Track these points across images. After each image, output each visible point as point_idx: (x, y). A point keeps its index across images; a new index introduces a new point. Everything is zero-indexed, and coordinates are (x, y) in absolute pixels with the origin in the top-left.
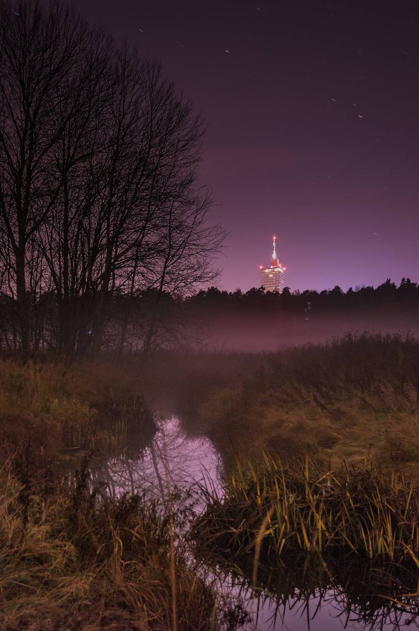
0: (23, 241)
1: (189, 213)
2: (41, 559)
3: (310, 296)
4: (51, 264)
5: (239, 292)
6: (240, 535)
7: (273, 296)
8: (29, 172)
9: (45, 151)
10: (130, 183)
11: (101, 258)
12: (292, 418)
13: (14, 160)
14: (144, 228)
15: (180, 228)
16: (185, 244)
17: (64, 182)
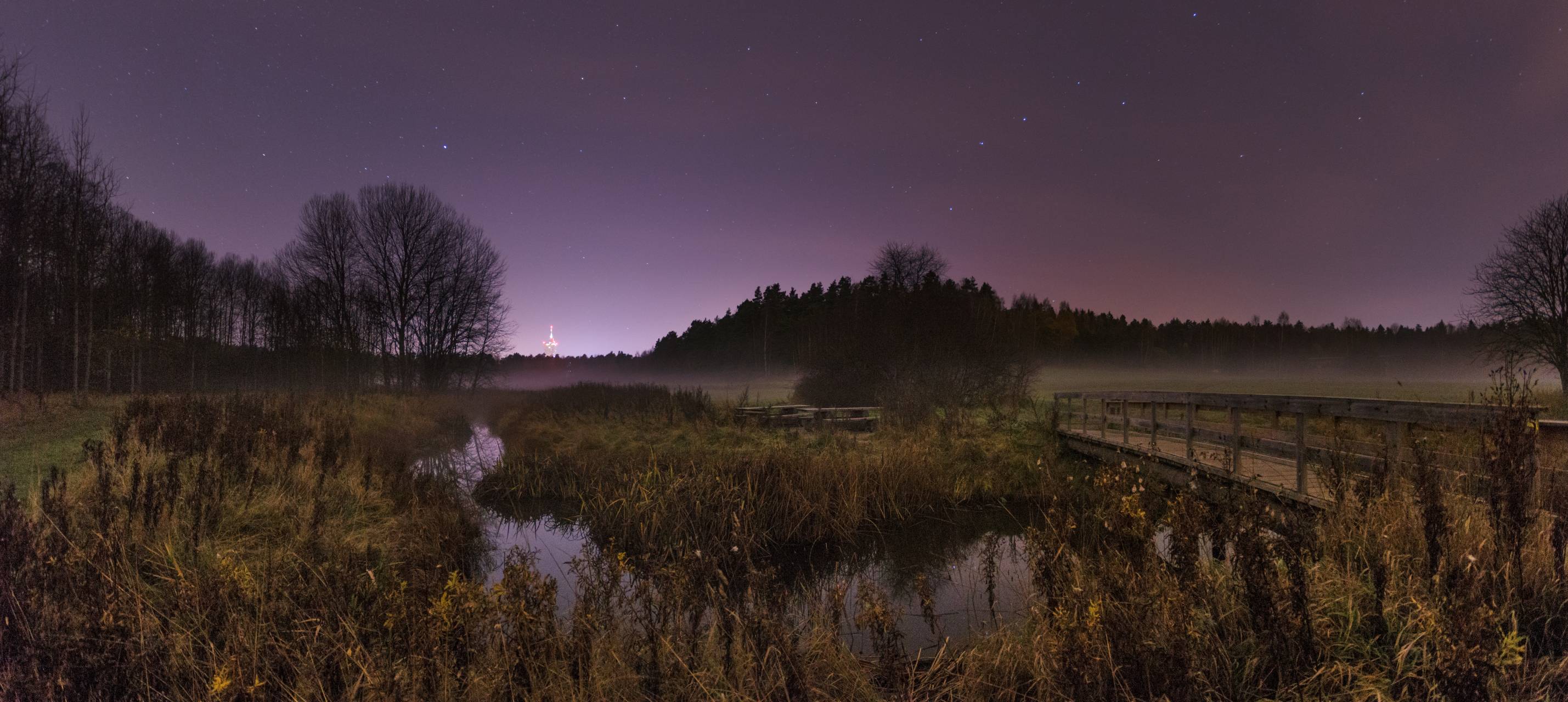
0: (403, 326)
1: (498, 313)
2: (375, 509)
3: (570, 359)
4: (420, 339)
5: (531, 356)
6: (499, 491)
7: (550, 358)
8: (407, 286)
9: (417, 274)
10: (465, 295)
11: (448, 336)
12: (541, 427)
13: (398, 277)
14: (473, 320)
15: (494, 320)
16: (496, 330)
17: (428, 292)
